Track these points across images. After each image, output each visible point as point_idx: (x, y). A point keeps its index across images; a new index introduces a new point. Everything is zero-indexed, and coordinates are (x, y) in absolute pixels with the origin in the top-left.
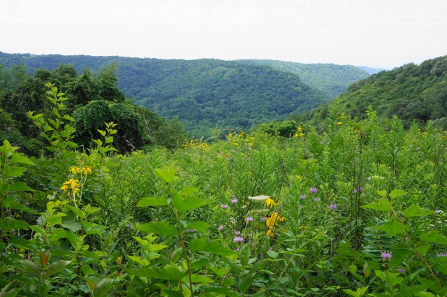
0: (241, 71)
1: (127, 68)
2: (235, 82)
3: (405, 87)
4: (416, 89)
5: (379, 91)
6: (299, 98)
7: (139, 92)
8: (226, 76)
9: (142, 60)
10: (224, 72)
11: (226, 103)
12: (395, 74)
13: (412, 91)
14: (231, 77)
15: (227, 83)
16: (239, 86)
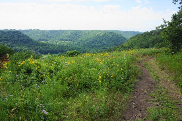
0: (105, 33)
1: (73, 33)
2: (103, 37)
3: (145, 38)
4: (148, 39)
5: (138, 40)
6: (122, 41)
7: (76, 40)
8: (101, 35)
9: (77, 30)
10: (101, 34)
11: (100, 43)
12: (143, 34)
13: (146, 40)
14: (102, 35)
15: (101, 37)
16: (105, 38)
